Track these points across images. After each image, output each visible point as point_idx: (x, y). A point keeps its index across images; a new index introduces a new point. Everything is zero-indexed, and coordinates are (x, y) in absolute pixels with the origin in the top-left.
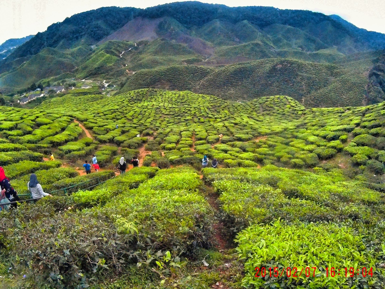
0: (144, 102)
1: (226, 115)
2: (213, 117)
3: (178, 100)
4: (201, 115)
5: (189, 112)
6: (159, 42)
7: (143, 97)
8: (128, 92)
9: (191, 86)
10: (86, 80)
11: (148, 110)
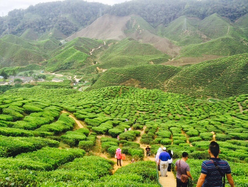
0: (117, 98)
1: (200, 114)
2: (188, 115)
3: (149, 98)
4: (175, 112)
5: (163, 109)
6: (127, 41)
7: (116, 93)
8: (102, 88)
9: (159, 84)
10: (56, 73)
11: (123, 106)
